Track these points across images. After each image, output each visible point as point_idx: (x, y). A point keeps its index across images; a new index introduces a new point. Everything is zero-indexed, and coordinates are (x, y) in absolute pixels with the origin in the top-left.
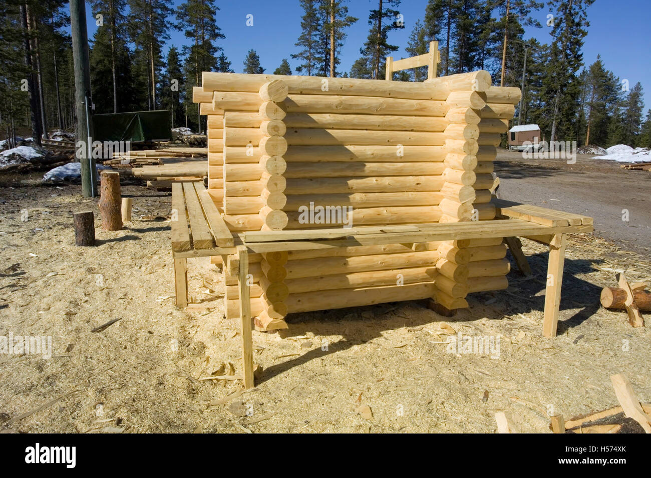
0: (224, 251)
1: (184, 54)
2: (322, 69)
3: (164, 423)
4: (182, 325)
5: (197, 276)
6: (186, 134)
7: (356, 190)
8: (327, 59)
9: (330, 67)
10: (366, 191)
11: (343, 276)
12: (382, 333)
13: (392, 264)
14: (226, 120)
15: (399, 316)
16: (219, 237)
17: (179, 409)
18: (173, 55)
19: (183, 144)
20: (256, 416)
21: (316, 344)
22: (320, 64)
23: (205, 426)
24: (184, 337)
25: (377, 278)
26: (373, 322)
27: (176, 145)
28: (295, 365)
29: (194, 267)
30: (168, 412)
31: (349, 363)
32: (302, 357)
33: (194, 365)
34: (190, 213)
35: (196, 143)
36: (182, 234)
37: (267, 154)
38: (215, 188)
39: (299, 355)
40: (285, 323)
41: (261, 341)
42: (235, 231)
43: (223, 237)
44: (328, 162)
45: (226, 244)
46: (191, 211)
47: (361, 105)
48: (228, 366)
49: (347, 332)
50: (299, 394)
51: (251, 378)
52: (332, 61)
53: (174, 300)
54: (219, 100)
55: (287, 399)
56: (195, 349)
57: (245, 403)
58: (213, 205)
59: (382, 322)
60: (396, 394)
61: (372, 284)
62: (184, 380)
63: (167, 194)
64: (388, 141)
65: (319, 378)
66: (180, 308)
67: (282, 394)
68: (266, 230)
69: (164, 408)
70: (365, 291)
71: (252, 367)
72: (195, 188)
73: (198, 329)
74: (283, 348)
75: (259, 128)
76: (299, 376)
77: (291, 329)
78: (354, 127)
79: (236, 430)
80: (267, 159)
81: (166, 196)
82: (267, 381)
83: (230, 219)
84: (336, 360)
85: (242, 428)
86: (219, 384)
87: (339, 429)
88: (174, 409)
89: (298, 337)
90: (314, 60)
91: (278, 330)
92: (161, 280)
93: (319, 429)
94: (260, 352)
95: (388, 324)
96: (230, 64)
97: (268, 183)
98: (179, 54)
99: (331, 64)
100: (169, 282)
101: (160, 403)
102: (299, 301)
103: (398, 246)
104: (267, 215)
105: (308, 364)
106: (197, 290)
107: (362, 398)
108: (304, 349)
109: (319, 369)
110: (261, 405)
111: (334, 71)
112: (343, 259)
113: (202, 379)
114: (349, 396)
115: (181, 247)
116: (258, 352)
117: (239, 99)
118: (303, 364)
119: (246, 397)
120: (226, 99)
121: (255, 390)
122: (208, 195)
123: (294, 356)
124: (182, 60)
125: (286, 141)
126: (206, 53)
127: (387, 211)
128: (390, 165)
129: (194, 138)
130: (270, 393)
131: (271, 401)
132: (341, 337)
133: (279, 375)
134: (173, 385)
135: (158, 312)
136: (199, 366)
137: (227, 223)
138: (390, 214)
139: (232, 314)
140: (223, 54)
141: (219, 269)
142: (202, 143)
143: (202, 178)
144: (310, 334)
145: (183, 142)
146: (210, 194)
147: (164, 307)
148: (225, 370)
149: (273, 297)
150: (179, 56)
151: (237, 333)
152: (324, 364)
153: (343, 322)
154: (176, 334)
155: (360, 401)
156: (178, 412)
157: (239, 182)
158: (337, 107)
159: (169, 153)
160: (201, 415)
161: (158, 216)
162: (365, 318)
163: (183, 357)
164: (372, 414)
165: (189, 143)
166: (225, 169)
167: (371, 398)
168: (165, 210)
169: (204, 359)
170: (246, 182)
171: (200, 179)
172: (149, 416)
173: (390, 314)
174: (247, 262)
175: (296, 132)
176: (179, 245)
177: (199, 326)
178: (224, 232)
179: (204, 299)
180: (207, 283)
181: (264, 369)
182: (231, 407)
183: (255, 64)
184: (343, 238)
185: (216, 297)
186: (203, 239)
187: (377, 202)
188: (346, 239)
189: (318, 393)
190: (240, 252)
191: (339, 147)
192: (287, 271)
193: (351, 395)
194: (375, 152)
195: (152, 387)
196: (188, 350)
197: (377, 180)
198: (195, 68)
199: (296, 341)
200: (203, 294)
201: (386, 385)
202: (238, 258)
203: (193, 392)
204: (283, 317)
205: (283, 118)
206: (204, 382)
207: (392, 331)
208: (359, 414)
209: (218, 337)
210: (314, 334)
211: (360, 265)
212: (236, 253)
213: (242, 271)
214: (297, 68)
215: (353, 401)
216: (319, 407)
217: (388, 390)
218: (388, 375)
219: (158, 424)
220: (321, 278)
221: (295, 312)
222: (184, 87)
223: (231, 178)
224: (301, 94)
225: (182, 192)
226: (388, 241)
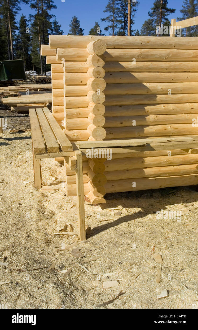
0: (66, 154)
1: (30, 20)
2: (122, 28)
3: (32, 261)
4: (39, 199)
5: (47, 169)
6: (33, 75)
7: (150, 113)
8: (125, 21)
9: (127, 27)
10: (157, 114)
11: (141, 170)
12: (166, 207)
13: (173, 162)
14: (66, 67)
15: (177, 196)
16: (63, 145)
17: (40, 252)
18: (23, 22)
19: (32, 82)
20: (88, 258)
21: (124, 213)
22: (121, 25)
23: (57, 263)
24: (41, 207)
25: (163, 171)
26: (160, 200)
27: (28, 82)
28: (111, 226)
29: (44, 163)
30: (34, 254)
31: (146, 226)
32: (115, 221)
33: (48, 225)
34: (43, 129)
35: (40, 81)
36: (39, 143)
37: (92, 90)
38: (56, 112)
39: (113, 220)
40: (104, 199)
41: (89, 211)
42: (72, 141)
43: (65, 145)
44: (132, 94)
45: (68, 149)
46: (44, 128)
47: (155, 55)
48: (69, 226)
49: (143, 206)
50: (114, 245)
51: (84, 234)
52: (129, 22)
53: (33, 184)
54: (61, 54)
55: (107, 248)
56: (48, 215)
57: (81, 250)
58: (57, 123)
59: (167, 200)
60: (178, 247)
61: (160, 175)
62: (43, 234)
63: (24, 115)
64: (173, 79)
65: (127, 235)
66: (37, 189)
67: (104, 245)
68: (92, 140)
69: (32, 252)
70: (156, 179)
71: (85, 227)
72: (44, 112)
73: (49, 203)
74: (103, 215)
75: (87, 72)
76: (114, 233)
77: (108, 203)
78: (150, 70)
79: (76, 266)
80: (93, 94)
81: (23, 116)
82: (94, 236)
83: (69, 133)
84: (137, 224)
85: (80, 265)
86: (64, 237)
87: (141, 268)
88: (37, 252)
89: (112, 208)
90: (116, 22)
91: (99, 204)
92: (24, 171)
93: (128, 268)
94: (89, 218)
95: (170, 201)
96: (60, 26)
97: (93, 110)
98: (27, 21)
99: (128, 24)
100: (29, 172)
101: (29, 248)
102: (113, 185)
103: (178, 150)
104: (92, 130)
105: (119, 226)
106: (47, 177)
107: (155, 249)
108: (117, 216)
109: (126, 229)
110: (91, 251)
111: (130, 29)
112: (141, 159)
113: (53, 234)
114: (147, 247)
115: (40, 152)
116: (87, 217)
117: (74, 53)
118: (116, 226)
119: (81, 246)
120: (65, 53)
121: (87, 242)
122: (53, 117)
123: (110, 221)
124: (29, 25)
125: (105, 81)
126: (44, 19)
127: (171, 127)
128: (174, 96)
129: (39, 78)
130: (96, 244)
131: (97, 249)
132: (140, 209)
133: (101, 233)
134: (36, 237)
135: (24, 192)
136: (51, 226)
137: (67, 135)
138: (173, 129)
139: (71, 193)
140: (55, 20)
141: (60, 164)
142: (43, 81)
143: (46, 104)
144: (120, 207)
145: (31, 81)
146: (54, 116)
147: (28, 188)
148: (68, 228)
149: (96, 183)
150: (27, 22)
151: (73, 206)
152: (130, 226)
153: (141, 199)
154: (36, 205)
155: (154, 251)
156: (40, 254)
157: (74, 109)
158: (138, 57)
159: (24, 88)
160: (54, 256)
161: (19, 130)
162: (155, 197)
163: (41, 220)
164: (162, 259)
165: (36, 81)
166: (65, 100)
167: (161, 249)
168: (24, 125)
169: (54, 221)
170: (79, 109)
171: (45, 105)
172: (23, 256)
173: (171, 195)
174: (81, 161)
175: (111, 75)
176: (39, 151)
177: (49, 201)
178: (66, 142)
179: (52, 183)
180: (53, 173)
181: (91, 229)
182: (72, 252)
183: (77, 26)
184: (143, 146)
185: (59, 182)
186: (53, 146)
187: (164, 121)
188: (145, 146)
189: (126, 245)
190: (77, 154)
191: (140, 84)
192: (106, 166)
193: (148, 247)
194: (164, 87)
195: (23, 239)
196: (44, 216)
197: (164, 107)
198: (38, 30)
199: (111, 211)
200: (51, 180)
201: (170, 241)
202: (76, 159)
203: (48, 242)
204: (103, 196)
205: (102, 66)
206: (55, 236)
207: (173, 206)
208: (153, 259)
209: (62, 208)
210: (122, 206)
211: (152, 163)
212: (74, 156)
213: (78, 167)
214: (105, 28)
215: (149, 250)
216: (128, 254)
217: (172, 245)
218: (172, 235)
219: (28, 261)
220: (127, 171)
221: (111, 192)
222: (31, 43)
223: (69, 106)
224: (114, 48)
225: (36, 115)
226: (172, 147)
